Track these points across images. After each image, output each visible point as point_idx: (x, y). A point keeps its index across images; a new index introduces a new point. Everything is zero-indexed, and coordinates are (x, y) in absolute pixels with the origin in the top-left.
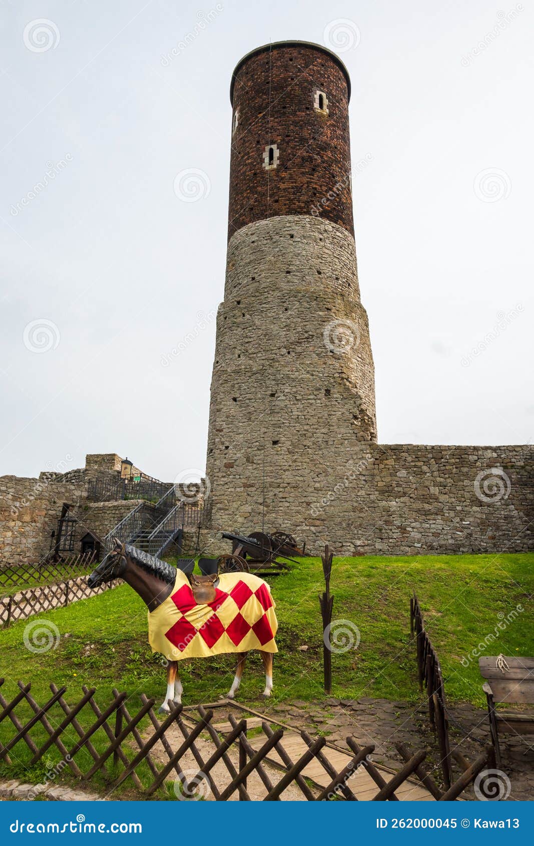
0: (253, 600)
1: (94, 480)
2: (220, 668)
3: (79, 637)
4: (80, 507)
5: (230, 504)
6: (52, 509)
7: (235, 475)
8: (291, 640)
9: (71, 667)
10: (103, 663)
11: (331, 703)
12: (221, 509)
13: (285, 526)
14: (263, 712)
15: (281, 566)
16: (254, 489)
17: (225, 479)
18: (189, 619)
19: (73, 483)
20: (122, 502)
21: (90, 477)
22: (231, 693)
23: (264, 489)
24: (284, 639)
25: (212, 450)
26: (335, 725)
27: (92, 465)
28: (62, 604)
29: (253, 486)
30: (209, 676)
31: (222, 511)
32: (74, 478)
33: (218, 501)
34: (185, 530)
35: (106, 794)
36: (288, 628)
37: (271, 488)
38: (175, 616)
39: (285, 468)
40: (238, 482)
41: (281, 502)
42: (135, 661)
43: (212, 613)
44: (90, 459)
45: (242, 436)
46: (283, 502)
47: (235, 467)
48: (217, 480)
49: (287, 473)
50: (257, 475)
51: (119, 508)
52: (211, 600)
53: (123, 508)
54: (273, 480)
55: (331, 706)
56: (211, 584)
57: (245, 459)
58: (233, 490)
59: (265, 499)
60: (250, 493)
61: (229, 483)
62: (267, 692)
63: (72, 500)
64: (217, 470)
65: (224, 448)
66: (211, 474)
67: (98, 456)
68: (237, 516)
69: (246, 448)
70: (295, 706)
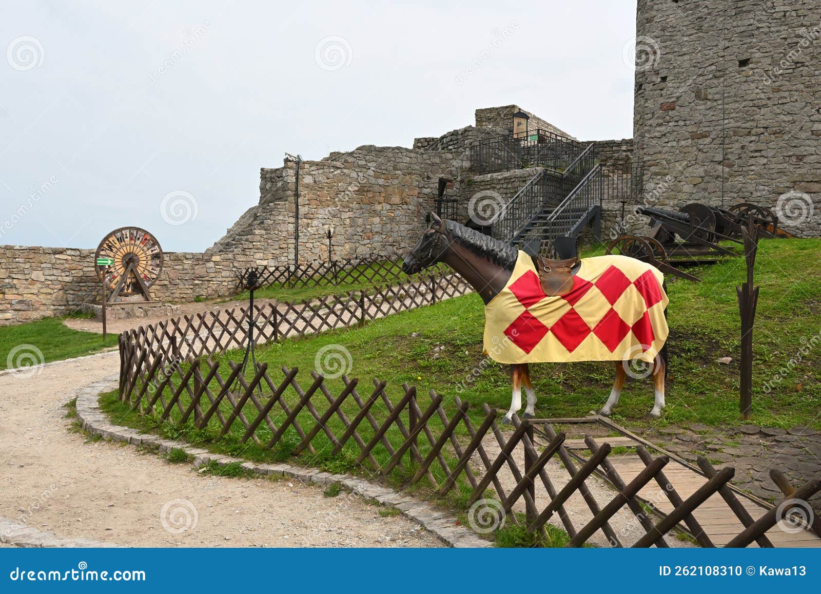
0: (631, 291)
1: (477, 143)
2: (601, 380)
3: (428, 337)
4: (462, 182)
5: (671, 165)
6: (427, 186)
7: (677, 121)
8: (707, 349)
9: (416, 369)
10: (454, 366)
11: (745, 430)
12: (656, 174)
13: (759, 194)
14: (642, 434)
15: (722, 252)
16: (708, 140)
17: (663, 128)
18: (534, 314)
19: (451, 149)
20: (515, 172)
21: (471, 141)
22: (606, 408)
23: (723, 139)
24: (697, 348)
25: (641, 85)
26: (733, 455)
27: (484, 123)
28: (428, 302)
29: (706, 137)
30: (585, 388)
31: (659, 177)
32: (452, 143)
33: (651, 162)
34: (604, 206)
35: (401, 490)
36: (704, 334)
37: (737, 138)
38: (515, 310)
39: (760, 103)
40: (683, 130)
41: (753, 157)
42: (492, 366)
43: (569, 307)
44: (481, 115)
45: (687, 57)
46: (756, 157)
47: (677, 108)
48: (649, 131)
49: (763, 111)
50: (714, 118)
51: (512, 180)
52: (567, 292)
53: (517, 180)
54: (739, 124)
55: (744, 433)
56: (567, 270)
57: (693, 94)
58: (675, 144)
59: (726, 154)
60: (701, 147)
61: (668, 135)
62: (656, 411)
63: (451, 173)
64: (650, 116)
65: (659, 80)
66: (640, 122)
67: (491, 110)
68: (682, 183)
69: (695, 77)
70: (692, 430)
